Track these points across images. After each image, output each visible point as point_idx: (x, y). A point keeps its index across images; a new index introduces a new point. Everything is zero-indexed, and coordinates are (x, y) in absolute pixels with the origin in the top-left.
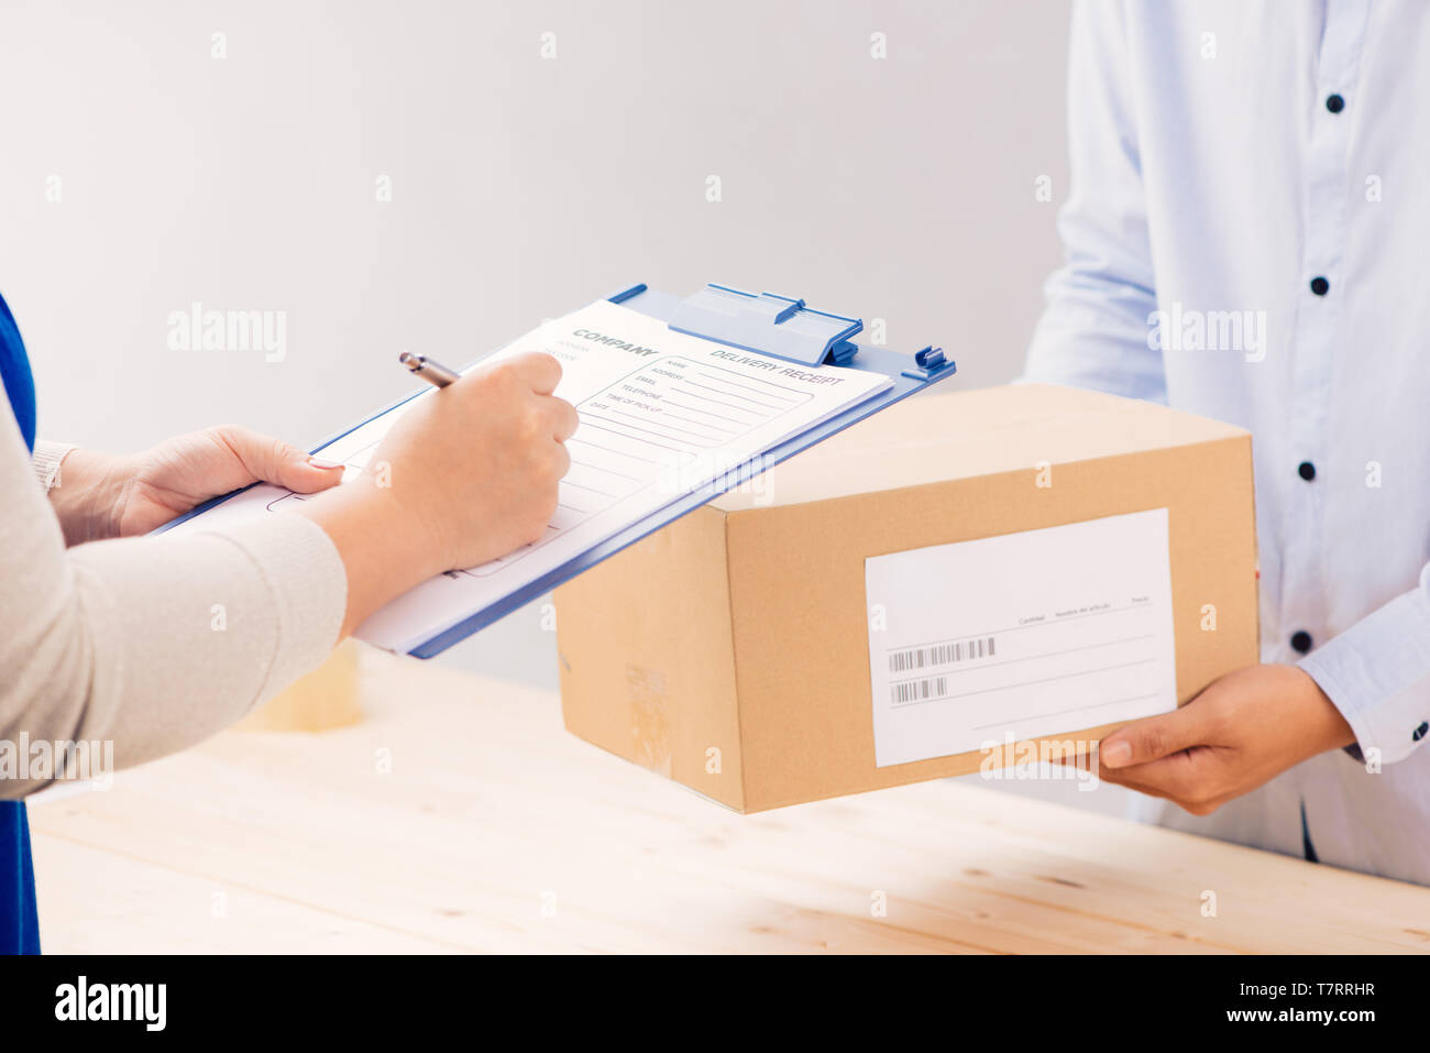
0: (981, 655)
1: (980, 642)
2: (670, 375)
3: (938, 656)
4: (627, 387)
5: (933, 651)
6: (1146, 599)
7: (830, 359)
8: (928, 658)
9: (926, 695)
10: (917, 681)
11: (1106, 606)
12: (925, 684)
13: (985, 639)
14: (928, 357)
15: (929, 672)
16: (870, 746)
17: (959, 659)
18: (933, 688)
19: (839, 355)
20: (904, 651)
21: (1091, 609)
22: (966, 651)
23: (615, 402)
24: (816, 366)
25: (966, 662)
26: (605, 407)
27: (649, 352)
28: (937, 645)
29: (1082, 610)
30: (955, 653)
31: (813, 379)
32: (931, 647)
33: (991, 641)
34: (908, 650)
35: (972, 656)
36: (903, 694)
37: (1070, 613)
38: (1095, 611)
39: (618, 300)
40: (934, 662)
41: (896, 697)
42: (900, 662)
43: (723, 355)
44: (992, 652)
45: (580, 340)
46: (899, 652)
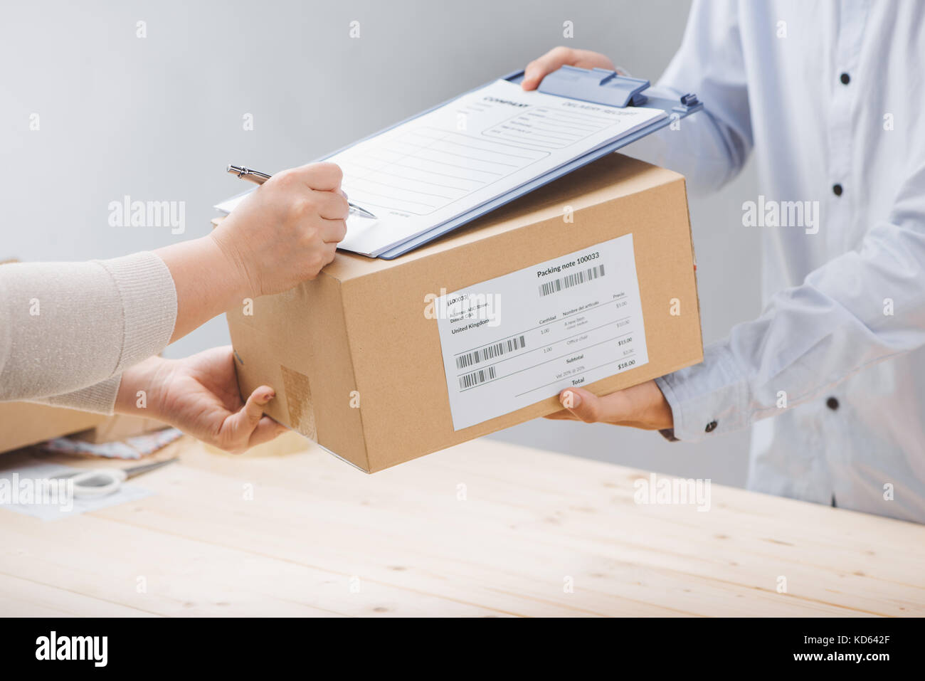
0: (516, 348)
1: (515, 340)
2: (538, 116)
3: (489, 353)
4: (513, 122)
5: (485, 351)
6: (623, 294)
7: (631, 103)
8: (481, 355)
9: (482, 380)
10: (476, 372)
11: (596, 303)
12: (481, 373)
13: (518, 337)
14: (688, 100)
15: (484, 364)
16: (448, 418)
17: (502, 353)
18: (487, 374)
19: (636, 101)
20: (465, 354)
21: (586, 307)
22: (506, 347)
23: (504, 129)
24: (623, 107)
25: (507, 355)
26: (499, 132)
27: (526, 106)
28: (487, 347)
29: (581, 308)
30: (499, 350)
31: (620, 113)
32: (483, 348)
33: (522, 339)
34: (468, 353)
35: (510, 350)
36: (467, 381)
37: (572, 311)
38: (589, 308)
39: (510, 79)
40: (486, 358)
41: (463, 384)
42: (463, 361)
43: (570, 105)
44: (523, 345)
45: (488, 102)
46: (462, 355)
